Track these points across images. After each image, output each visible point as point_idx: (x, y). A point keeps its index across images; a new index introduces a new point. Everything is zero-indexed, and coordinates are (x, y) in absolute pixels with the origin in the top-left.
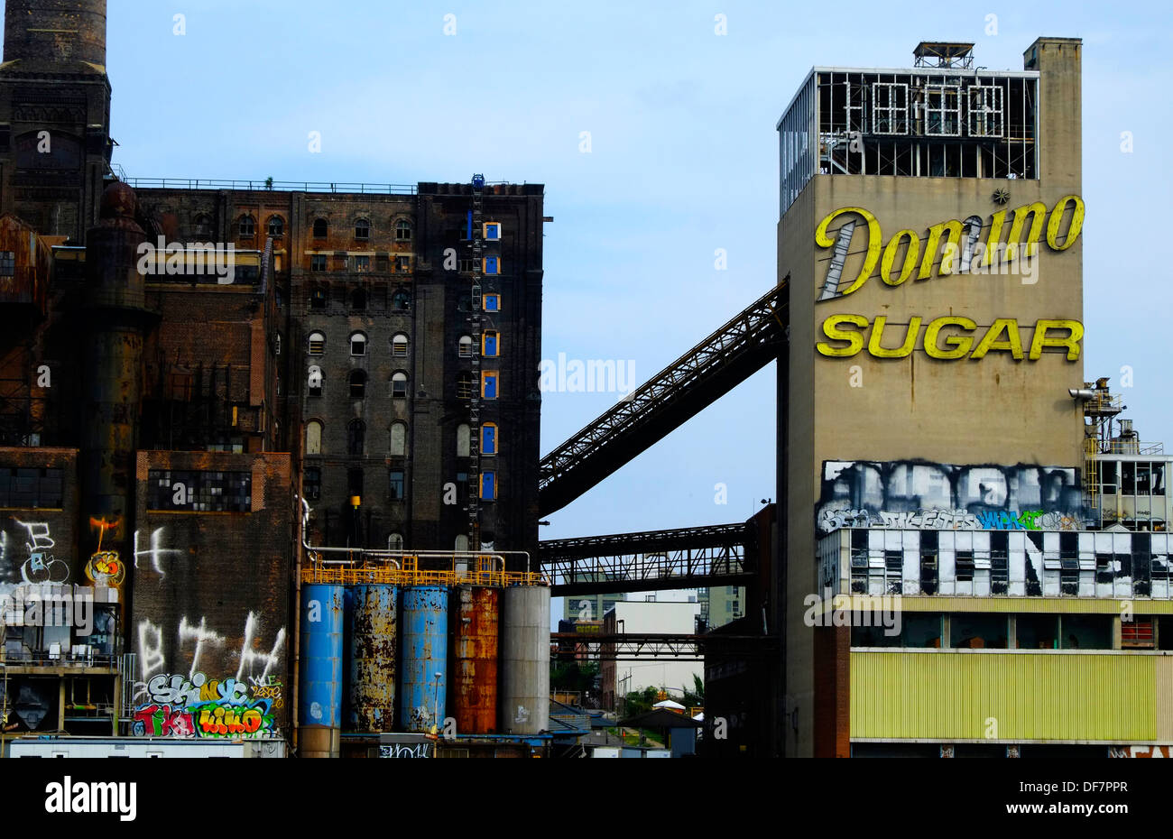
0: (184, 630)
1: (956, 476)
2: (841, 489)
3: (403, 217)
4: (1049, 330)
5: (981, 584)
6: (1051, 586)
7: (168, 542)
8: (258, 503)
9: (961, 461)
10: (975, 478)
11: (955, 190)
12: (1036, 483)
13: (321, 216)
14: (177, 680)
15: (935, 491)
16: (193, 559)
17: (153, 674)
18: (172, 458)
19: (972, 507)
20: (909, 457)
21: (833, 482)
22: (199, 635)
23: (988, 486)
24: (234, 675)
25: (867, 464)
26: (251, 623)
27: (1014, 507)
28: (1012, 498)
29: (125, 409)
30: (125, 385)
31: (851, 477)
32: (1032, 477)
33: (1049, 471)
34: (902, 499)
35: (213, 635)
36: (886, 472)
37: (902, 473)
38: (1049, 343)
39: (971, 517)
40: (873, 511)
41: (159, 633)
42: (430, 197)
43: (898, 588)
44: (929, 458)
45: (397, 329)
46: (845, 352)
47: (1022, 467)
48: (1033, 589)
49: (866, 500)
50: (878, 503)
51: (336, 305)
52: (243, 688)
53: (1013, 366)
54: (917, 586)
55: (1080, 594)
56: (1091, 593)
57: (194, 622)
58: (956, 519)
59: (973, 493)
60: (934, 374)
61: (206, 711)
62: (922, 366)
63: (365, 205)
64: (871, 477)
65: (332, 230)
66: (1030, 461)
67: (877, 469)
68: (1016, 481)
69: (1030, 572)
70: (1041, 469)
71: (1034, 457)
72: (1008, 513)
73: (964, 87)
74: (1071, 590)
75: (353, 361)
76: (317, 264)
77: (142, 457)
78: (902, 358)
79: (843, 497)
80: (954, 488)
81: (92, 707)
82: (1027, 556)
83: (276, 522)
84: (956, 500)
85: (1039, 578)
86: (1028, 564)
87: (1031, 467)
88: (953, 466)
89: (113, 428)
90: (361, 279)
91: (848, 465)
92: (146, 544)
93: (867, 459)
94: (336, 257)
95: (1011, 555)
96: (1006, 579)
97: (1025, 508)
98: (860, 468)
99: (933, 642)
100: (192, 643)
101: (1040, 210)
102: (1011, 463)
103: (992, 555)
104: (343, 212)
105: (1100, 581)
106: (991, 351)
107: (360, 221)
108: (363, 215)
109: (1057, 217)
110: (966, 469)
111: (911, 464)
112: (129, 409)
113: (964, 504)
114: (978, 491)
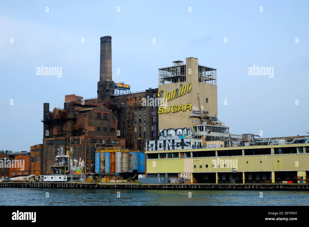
0: (74, 160)
1: (176, 131)
2: (162, 134)
3: (145, 95)
4: (187, 106)
5: (162, 148)
6: (171, 148)
7: (73, 149)
8: (81, 143)
9: (177, 128)
10: (178, 131)
11: (175, 85)
12: (186, 131)
13: (136, 97)
14: (74, 167)
15: (173, 133)
16: (75, 151)
17: (72, 166)
18: (73, 138)
19: (178, 135)
20: (170, 128)
21: (161, 133)
22: (76, 161)
23: (180, 132)
24: (79, 166)
25: (165, 130)
26: (80, 159)
27: (183, 135)
28: (183, 133)
29: (69, 131)
30: (69, 128)
31: (163, 132)
32: (186, 130)
33: (188, 129)
34: (169, 135)
35: (77, 161)
36: (167, 131)
37: (169, 130)
38: (187, 108)
39: (178, 137)
40: (165, 137)
41: (72, 161)
42: (147, 92)
43: (152, 150)
44: (172, 128)
45: (144, 112)
46: (161, 113)
47: (184, 128)
48: (169, 149)
49: (165, 135)
50: (166, 136)
51: (137, 110)
52: (79, 168)
53: (183, 112)
54: (155, 149)
55: (175, 149)
56: (176, 149)
57: (75, 159)
58: (176, 137)
59: (178, 133)
60: (173, 115)
61: (76, 171)
62: (172, 114)
63: (141, 94)
64: (165, 131)
65: (137, 98)
66: (185, 127)
67: (166, 130)
68: (183, 131)
69: (169, 146)
70: (187, 128)
71: (186, 126)
72: (183, 136)
73: (175, 68)
74: (174, 149)
75: (140, 118)
76: (135, 104)
77: (70, 137)
78: (169, 113)
79: (162, 135)
80: (176, 133)
81: (63, 171)
82: (168, 144)
83: (82, 145)
84: (176, 134)
85: (170, 147)
86: (168, 145)
87: (185, 128)
88: (176, 129)
89: (68, 134)
90: (140, 105)
91: (163, 130)
92: (71, 149)
93: (165, 129)
94: (137, 102)
95: (166, 144)
96: (166, 147)
97: (185, 135)
98: (164, 130)
99: (157, 158)
100: (75, 162)
101: (186, 86)
102: (183, 128)
103: (164, 144)
104: (138, 96)
105: (177, 147)
106: (180, 110)
107: (140, 97)
108: (140, 96)
109: (188, 87)
110: (177, 129)
111: (170, 129)
112: (70, 132)
113: (177, 135)
114: (179, 133)
